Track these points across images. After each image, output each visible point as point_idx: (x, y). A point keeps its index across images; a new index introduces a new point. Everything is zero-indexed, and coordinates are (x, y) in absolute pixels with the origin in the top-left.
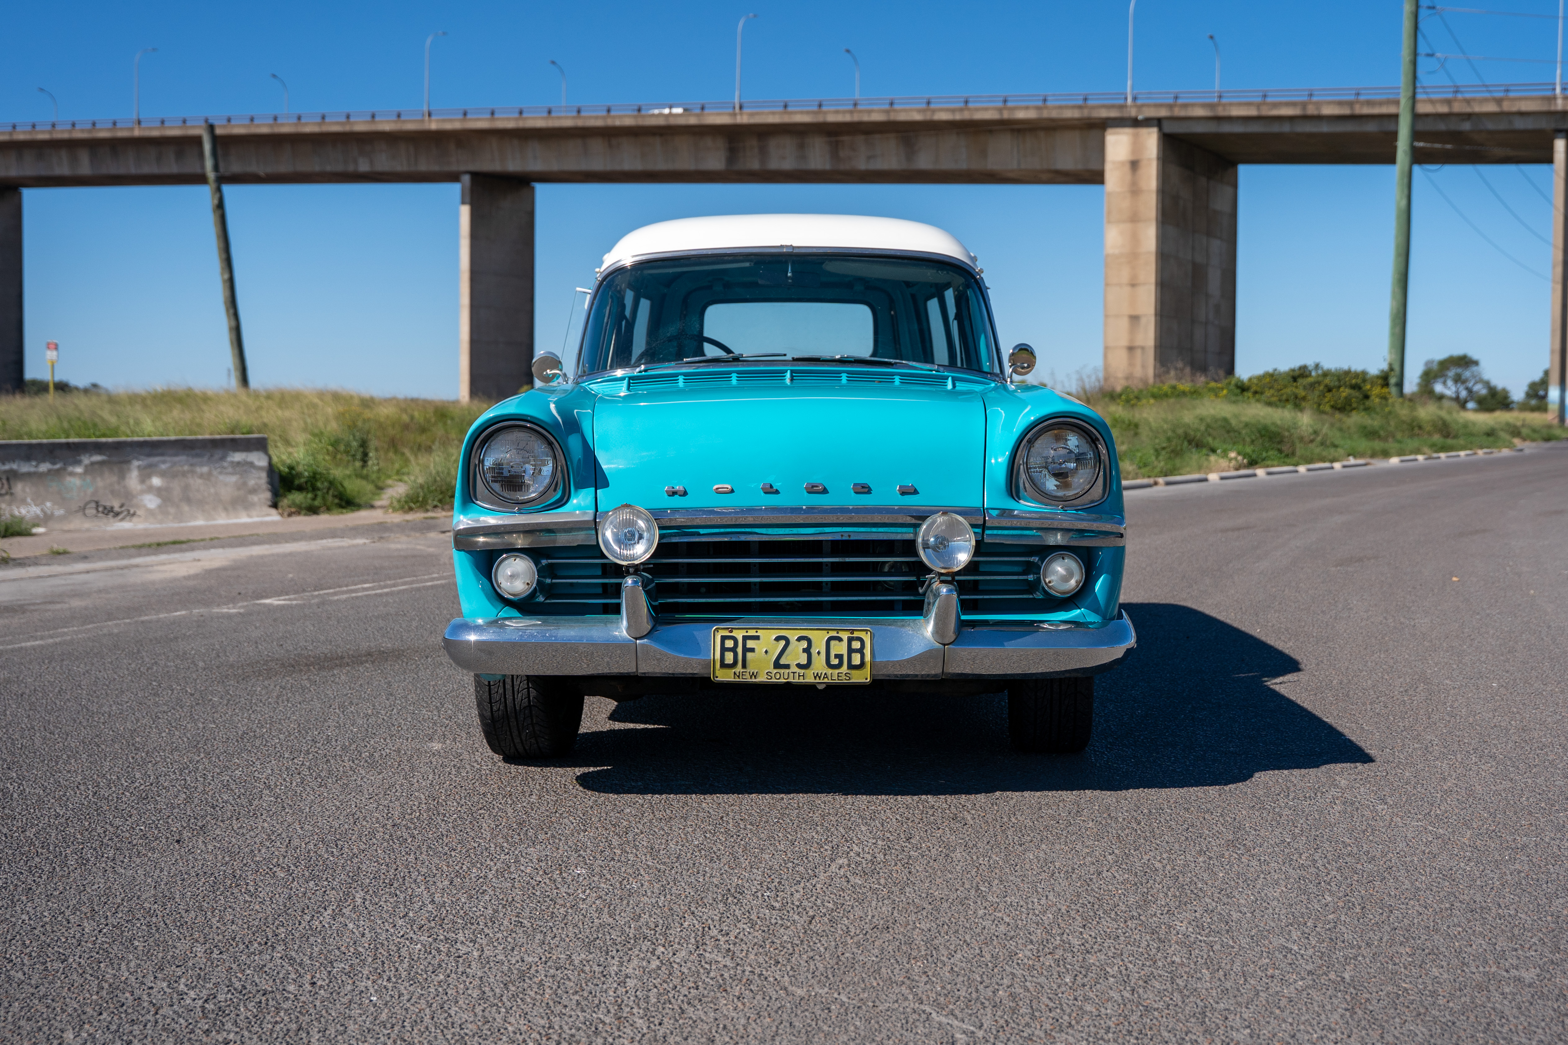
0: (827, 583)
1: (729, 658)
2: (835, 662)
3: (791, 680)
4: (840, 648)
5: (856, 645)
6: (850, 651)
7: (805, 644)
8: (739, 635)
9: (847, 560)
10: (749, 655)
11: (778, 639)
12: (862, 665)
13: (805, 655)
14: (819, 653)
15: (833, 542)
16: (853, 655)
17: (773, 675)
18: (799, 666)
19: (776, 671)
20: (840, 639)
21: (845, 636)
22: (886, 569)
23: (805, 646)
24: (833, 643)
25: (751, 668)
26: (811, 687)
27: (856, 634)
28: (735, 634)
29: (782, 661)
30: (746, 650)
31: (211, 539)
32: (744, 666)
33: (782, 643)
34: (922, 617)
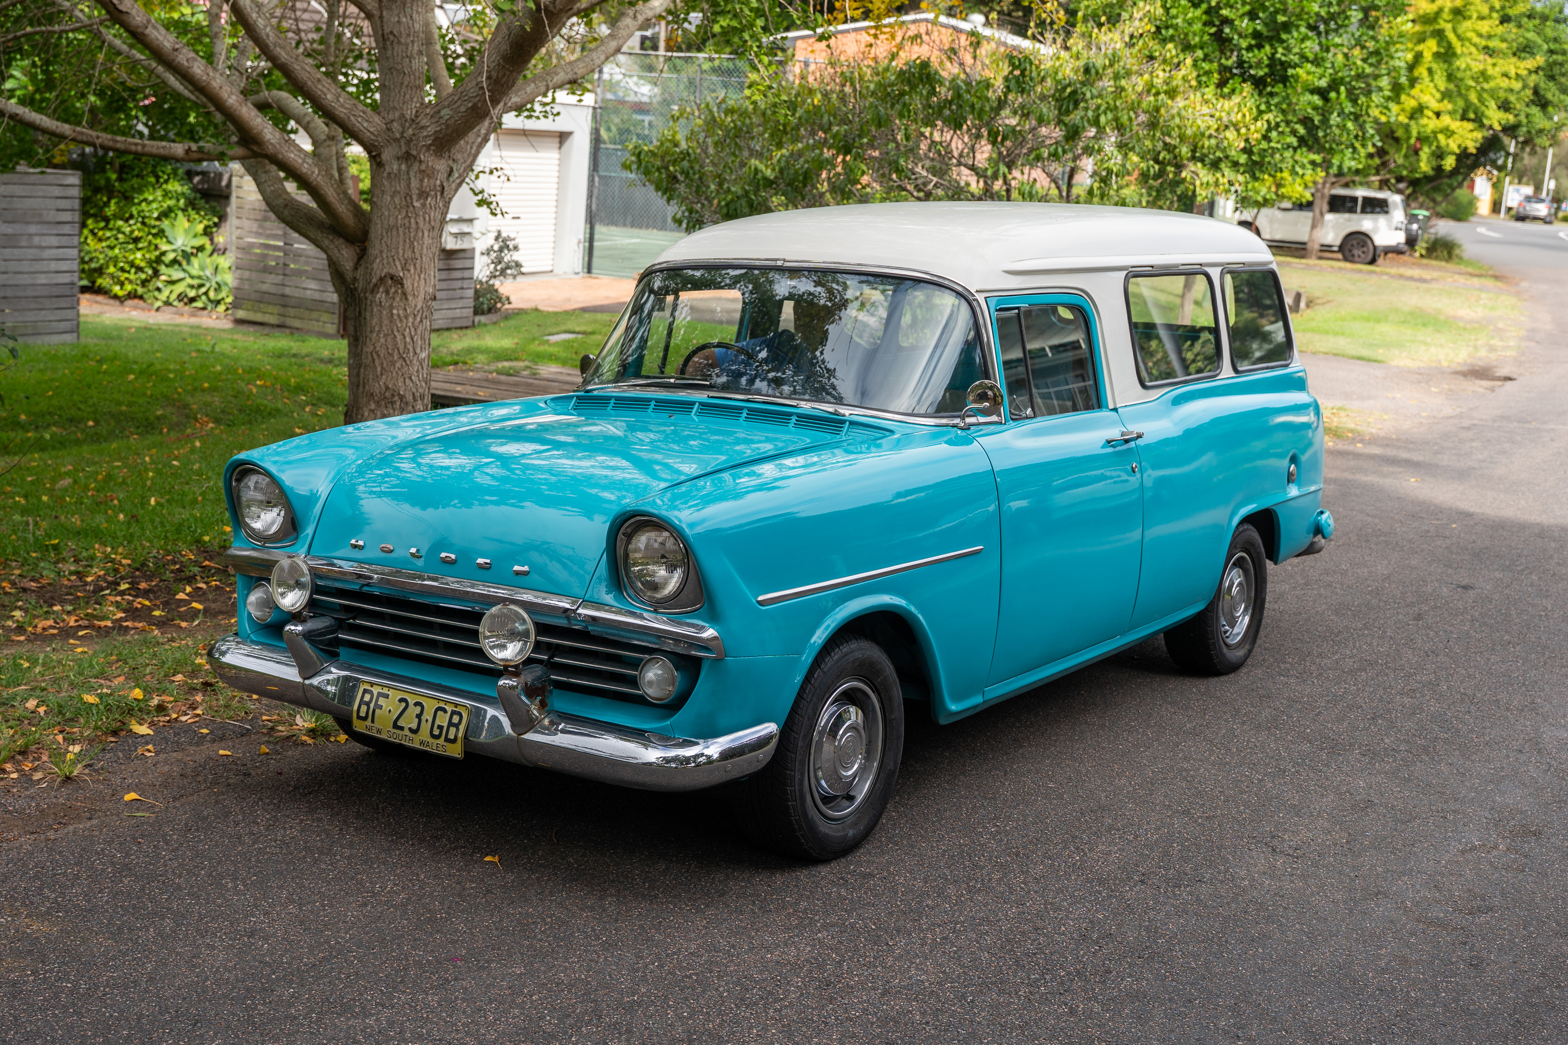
2: (436, 732)
4: (443, 720)
6: (450, 724)
11: (401, 700)
12: (454, 741)
18: (410, 729)
20: (445, 711)
24: (439, 713)
25: (377, 725)
32: (373, 721)
33: (404, 704)
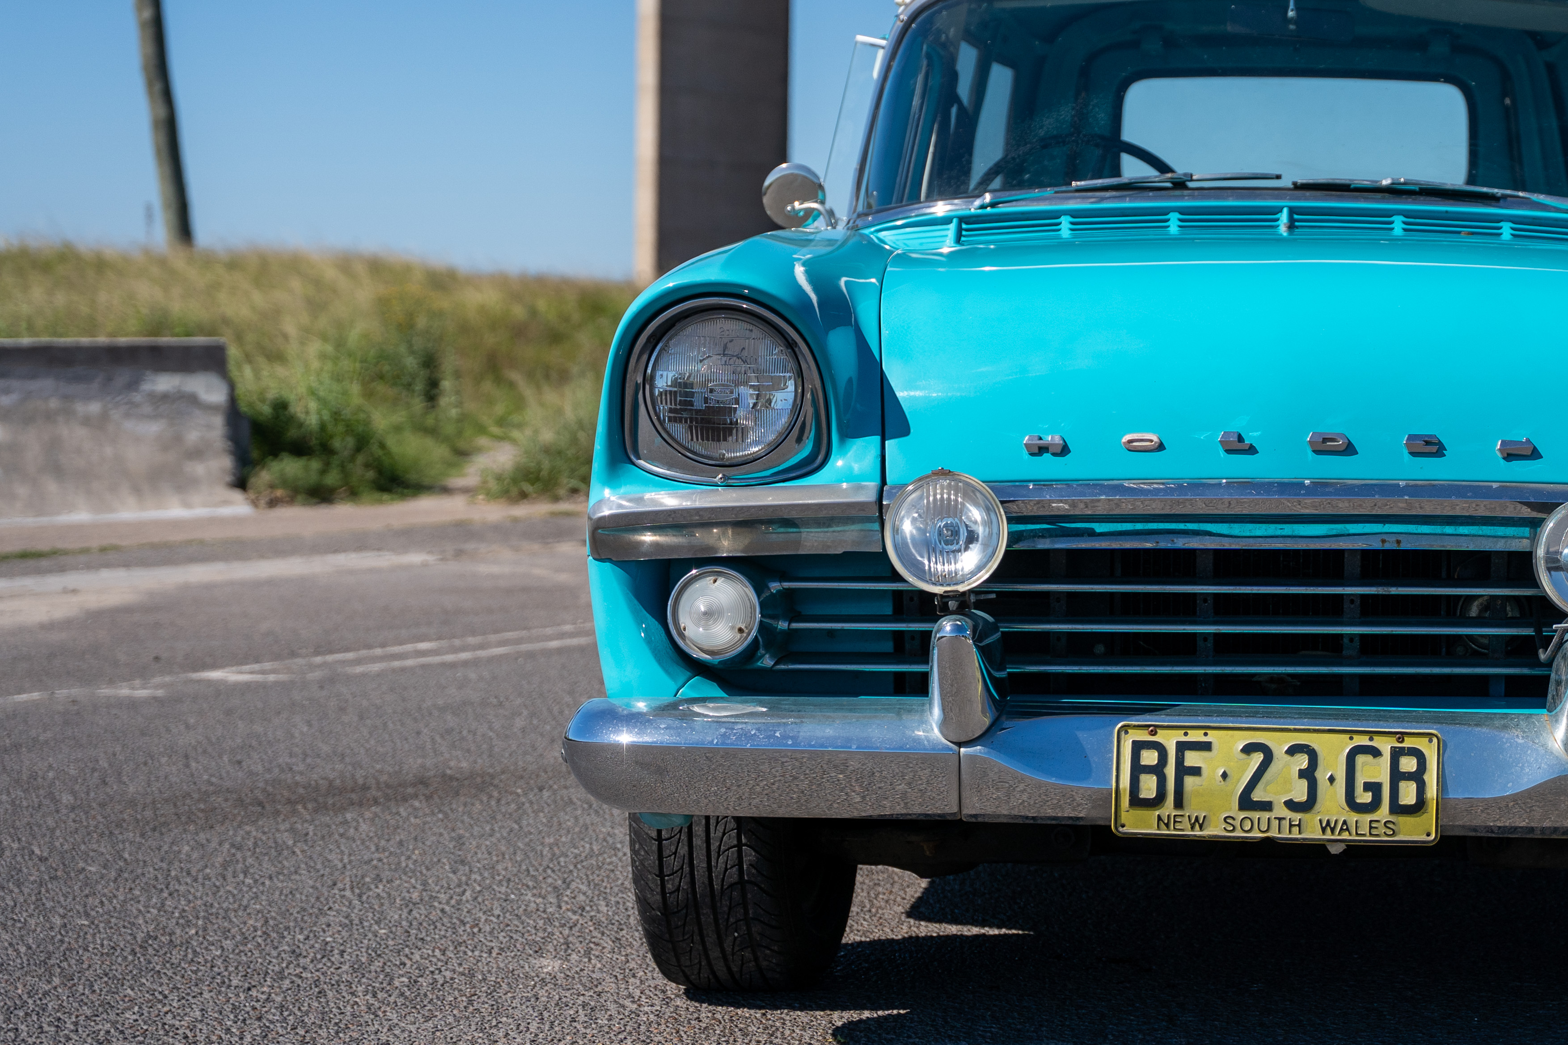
0: (1352, 637)
1: (1149, 786)
2: (1366, 798)
3: (1274, 833)
5: (1409, 764)
6: (1397, 776)
7: (1303, 761)
8: (1170, 740)
9: (1394, 591)
10: (1190, 781)
11: (1249, 749)
13: (1304, 783)
14: (1332, 779)
15: (1367, 555)
16: (1403, 785)
17: (1237, 823)
18: (1291, 805)
19: (1243, 815)
20: (1376, 753)
21: (1385, 745)
22: (1474, 611)
23: (1305, 765)
24: (1361, 759)
25: (1193, 808)
26: (1317, 849)
27: (1408, 743)
28: (1161, 737)
29: (1257, 795)
30: (1183, 771)
31: (103, 550)
32: (1179, 803)
34: (1544, 711)
